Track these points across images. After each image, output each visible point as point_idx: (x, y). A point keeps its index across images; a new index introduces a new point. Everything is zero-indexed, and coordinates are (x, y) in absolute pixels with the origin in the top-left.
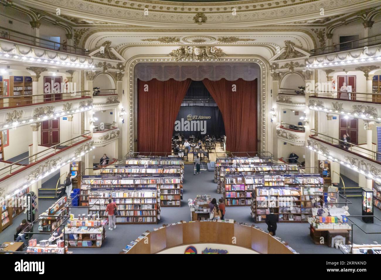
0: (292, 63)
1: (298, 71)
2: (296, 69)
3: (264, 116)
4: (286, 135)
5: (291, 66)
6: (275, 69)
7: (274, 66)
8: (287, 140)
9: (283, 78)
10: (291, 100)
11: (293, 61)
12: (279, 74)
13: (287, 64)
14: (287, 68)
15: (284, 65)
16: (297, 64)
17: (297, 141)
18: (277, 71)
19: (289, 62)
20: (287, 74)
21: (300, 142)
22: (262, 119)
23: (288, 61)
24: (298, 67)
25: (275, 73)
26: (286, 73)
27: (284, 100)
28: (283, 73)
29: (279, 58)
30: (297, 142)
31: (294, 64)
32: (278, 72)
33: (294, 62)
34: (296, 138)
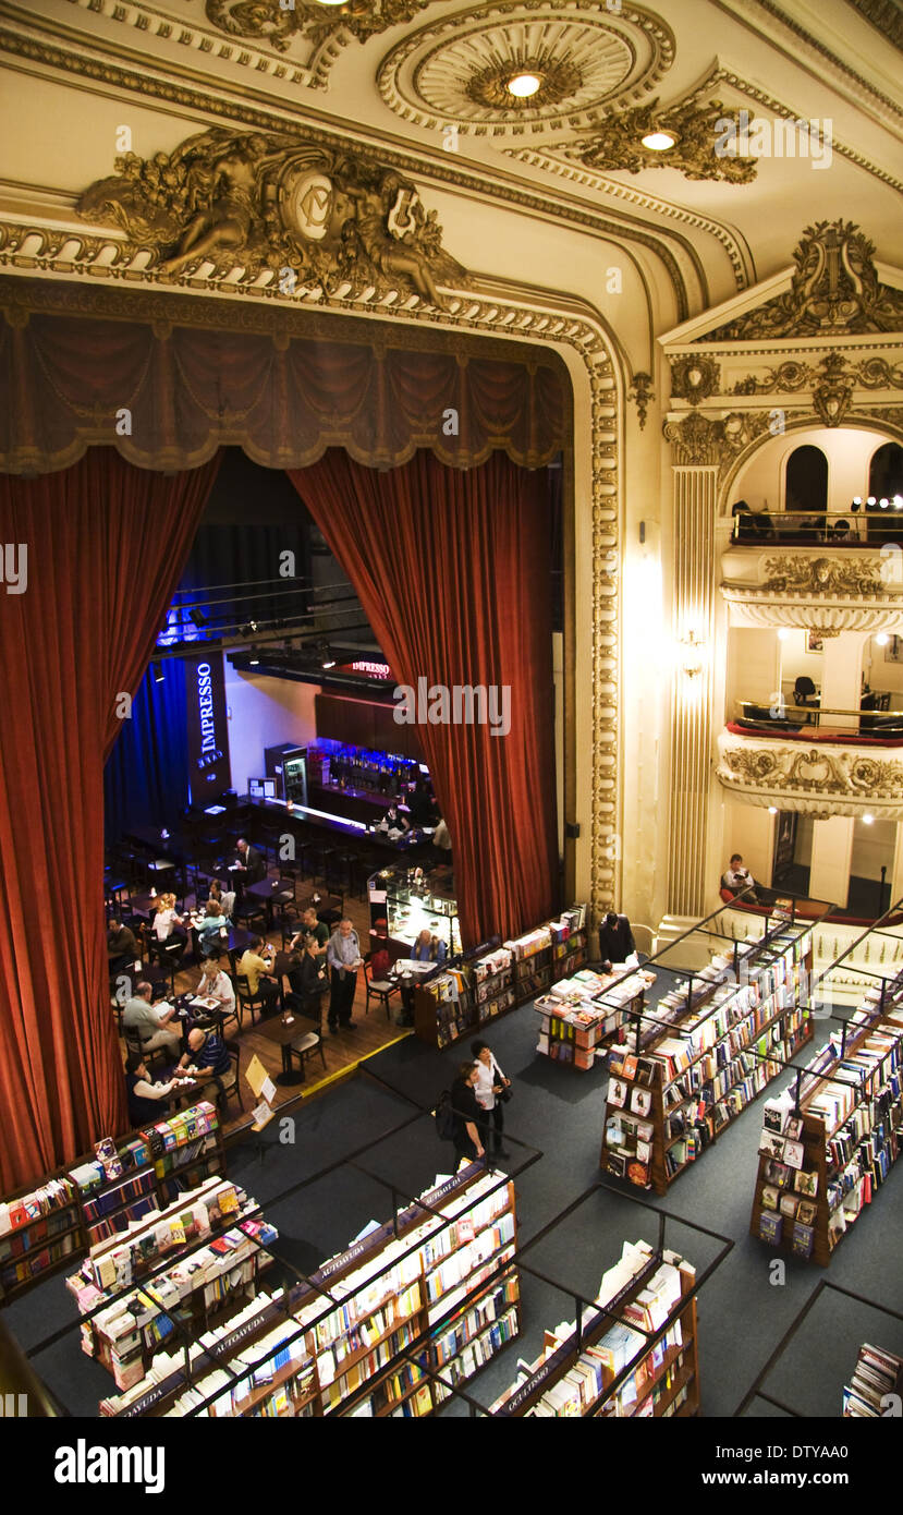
9: (754, 449)
12: (722, 424)
15: (762, 374)
18: (711, 407)
25: (694, 418)
29: (733, 331)
32: (715, 417)
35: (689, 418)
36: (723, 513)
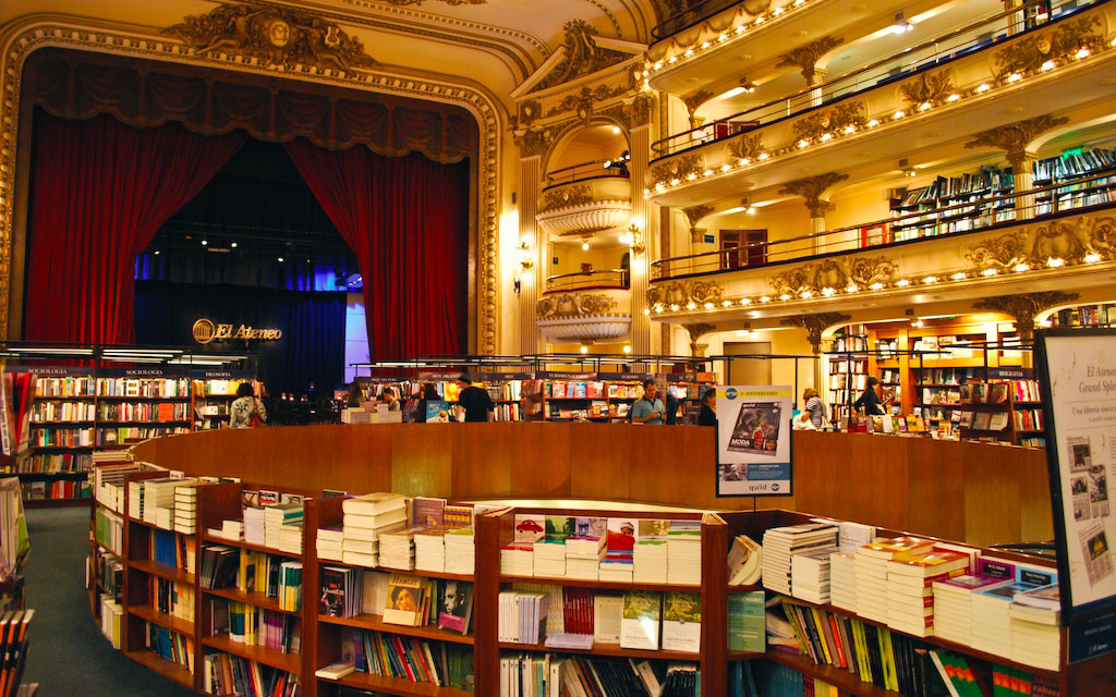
0: (586, 91)
1: (607, 112)
2: (597, 106)
3: (490, 276)
4: (574, 304)
5: (585, 102)
6: (527, 120)
7: (528, 111)
8: (577, 320)
9: (556, 143)
10: (589, 194)
11: (588, 86)
12: (542, 133)
13: (570, 100)
14: (569, 110)
15: (558, 105)
16: (604, 92)
17: (609, 315)
18: (538, 125)
19: (576, 92)
20: (567, 131)
21: (617, 315)
22: (483, 288)
23: (573, 88)
24: (604, 101)
25: (529, 132)
26: (564, 127)
27: (566, 198)
28: (557, 131)
29: (541, 86)
30: (609, 319)
31: (592, 94)
32: (539, 128)
33: (593, 86)
34: (605, 305)
35: (526, 134)
36: (543, 180)
